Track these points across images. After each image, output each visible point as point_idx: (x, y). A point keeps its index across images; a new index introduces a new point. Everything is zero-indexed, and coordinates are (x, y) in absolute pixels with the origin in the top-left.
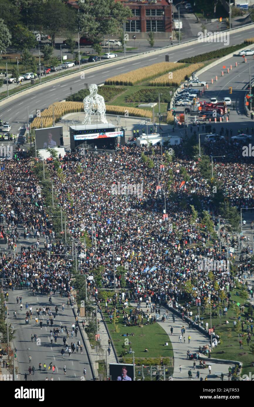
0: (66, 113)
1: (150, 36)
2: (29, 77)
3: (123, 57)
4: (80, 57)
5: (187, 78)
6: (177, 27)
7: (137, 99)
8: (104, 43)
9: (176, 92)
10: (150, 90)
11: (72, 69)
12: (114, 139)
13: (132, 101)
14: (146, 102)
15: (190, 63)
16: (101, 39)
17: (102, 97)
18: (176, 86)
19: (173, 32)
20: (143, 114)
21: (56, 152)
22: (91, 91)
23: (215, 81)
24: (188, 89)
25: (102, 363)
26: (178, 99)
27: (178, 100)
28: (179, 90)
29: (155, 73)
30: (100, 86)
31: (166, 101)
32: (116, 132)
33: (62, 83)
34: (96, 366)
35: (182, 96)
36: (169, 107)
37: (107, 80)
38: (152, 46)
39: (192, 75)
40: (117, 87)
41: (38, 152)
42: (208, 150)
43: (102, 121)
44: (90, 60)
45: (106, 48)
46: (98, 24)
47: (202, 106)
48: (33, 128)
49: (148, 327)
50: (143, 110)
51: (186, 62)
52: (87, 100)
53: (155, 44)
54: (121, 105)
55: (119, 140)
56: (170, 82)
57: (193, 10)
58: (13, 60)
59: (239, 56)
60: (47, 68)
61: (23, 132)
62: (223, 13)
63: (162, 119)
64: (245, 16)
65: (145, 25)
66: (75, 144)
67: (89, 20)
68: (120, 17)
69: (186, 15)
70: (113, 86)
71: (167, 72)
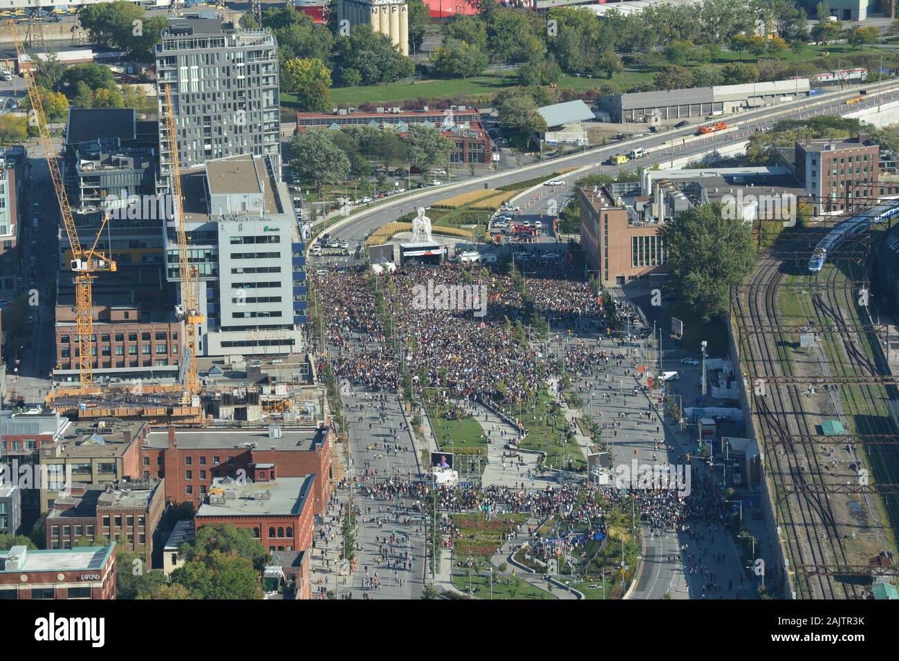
0: (397, 232)
1: (471, 166)
2: (365, 201)
3: (448, 184)
4: (410, 184)
5: (503, 204)
6: (495, 159)
7: (458, 221)
8: (431, 172)
9: (494, 216)
10: (471, 214)
11: (403, 193)
12: (438, 256)
13: (455, 223)
14: (468, 224)
15: (507, 190)
16: (428, 168)
17: (428, 219)
18: (494, 210)
19: (492, 164)
20: (465, 235)
21: (387, 266)
22: (419, 213)
23: (527, 206)
24: (504, 214)
25: (425, 452)
26: (495, 221)
28: (496, 214)
29: (476, 198)
30: (427, 209)
31: (485, 224)
32: (440, 250)
33: (394, 206)
34: (420, 454)
35: (499, 219)
36: (487, 228)
37: (434, 204)
38: (473, 175)
39: (508, 201)
40: (442, 210)
41: (371, 266)
42: (520, 266)
43: (429, 240)
44: (419, 187)
45: (432, 176)
46: (425, 156)
47: (516, 228)
48: (369, 245)
49: (465, 422)
50: (464, 231)
51: (503, 190)
52: (415, 221)
53: (475, 174)
54: (445, 226)
55: (443, 258)
56: (489, 206)
57: (509, 145)
58: (352, 186)
59: (549, 185)
60: (381, 193)
61: (359, 248)
62: (535, 148)
63: (481, 239)
64: (554, 151)
65: (467, 157)
66: (405, 260)
67: (418, 152)
68: (445, 150)
69: (503, 149)
70: (438, 209)
71: (486, 198)
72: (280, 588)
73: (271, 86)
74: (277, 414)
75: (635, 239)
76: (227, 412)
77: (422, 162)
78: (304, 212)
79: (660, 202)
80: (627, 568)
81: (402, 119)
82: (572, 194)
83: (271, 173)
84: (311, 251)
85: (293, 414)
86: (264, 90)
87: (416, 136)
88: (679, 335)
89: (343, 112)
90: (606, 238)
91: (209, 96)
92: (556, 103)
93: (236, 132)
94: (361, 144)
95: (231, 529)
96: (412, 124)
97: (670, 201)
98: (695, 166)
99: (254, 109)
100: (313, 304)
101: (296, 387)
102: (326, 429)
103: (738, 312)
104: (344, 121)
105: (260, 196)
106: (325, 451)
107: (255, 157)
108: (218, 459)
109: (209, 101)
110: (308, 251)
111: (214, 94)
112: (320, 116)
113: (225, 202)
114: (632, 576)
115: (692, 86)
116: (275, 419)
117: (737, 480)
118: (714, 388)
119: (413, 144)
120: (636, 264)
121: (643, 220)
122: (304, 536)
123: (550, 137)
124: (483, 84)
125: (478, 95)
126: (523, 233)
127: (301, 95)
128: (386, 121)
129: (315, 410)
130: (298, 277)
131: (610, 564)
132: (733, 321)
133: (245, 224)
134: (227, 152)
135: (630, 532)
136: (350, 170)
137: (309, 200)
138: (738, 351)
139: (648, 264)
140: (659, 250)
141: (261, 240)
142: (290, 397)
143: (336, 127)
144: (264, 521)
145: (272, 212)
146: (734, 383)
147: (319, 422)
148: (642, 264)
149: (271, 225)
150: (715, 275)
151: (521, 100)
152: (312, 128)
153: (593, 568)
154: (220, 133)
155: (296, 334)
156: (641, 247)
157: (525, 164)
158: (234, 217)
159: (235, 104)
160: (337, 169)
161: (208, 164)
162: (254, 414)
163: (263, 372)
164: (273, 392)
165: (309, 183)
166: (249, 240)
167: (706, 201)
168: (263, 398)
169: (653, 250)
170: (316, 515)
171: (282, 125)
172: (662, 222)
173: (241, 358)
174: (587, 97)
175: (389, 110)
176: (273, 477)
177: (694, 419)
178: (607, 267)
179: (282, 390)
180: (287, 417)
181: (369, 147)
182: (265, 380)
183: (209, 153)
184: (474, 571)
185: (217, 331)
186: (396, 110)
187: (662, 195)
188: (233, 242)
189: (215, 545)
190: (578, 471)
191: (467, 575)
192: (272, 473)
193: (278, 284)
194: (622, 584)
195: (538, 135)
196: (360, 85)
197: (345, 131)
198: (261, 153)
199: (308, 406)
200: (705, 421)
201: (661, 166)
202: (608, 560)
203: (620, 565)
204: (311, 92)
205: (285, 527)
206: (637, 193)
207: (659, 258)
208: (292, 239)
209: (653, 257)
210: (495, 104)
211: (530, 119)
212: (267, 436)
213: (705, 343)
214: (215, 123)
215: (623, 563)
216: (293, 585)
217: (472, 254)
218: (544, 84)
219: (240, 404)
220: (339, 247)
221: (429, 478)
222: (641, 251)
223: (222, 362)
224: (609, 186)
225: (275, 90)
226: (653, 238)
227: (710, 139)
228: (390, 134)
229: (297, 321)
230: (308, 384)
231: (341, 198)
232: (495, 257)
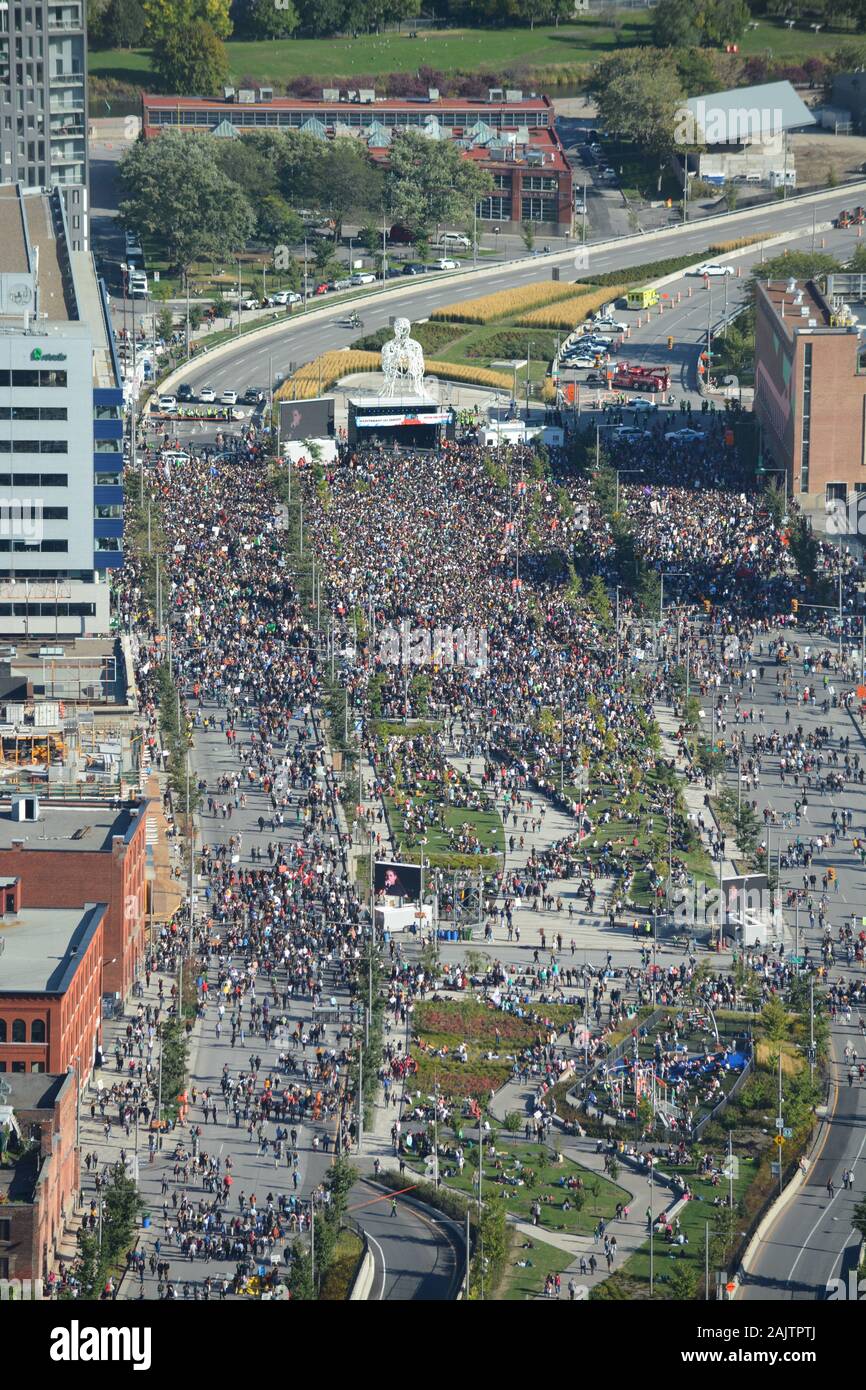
0: (347, 372)
1: (526, 229)
2: (284, 299)
3: (472, 269)
4: (385, 265)
5: (591, 315)
7: (488, 351)
8: (436, 239)
9: (567, 342)
10: (516, 335)
11: (370, 286)
12: (433, 429)
13: (479, 355)
14: (508, 357)
15: (601, 285)
16: (429, 231)
17: (418, 345)
18: (567, 328)
19: (572, 224)
20: (496, 382)
21: (319, 447)
24: (590, 337)
25: (364, 860)
26: (570, 354)
27: (570, 357)
28: (573, 337)
29: (529, 301)
30: (421, 322)
31: (545, 358)
32: (438, 414)
34: (353, 866)
35: (578, 348)
36: (550, 369)
37: (435, 313)
38: (529, 248)
39: (601, 309)
40: (454, 326)
41: (283, 447)
43: (417, 391)
44: (407, 271)
45: (439, 249)
46: (425, 202)
48: (282, 399)
50: (497, 374)
51: (593, 283)
53: (535, 246)
54: (458, 362)
55: (443, 432)
56: (557, 321)
57: (619, 183)
58: (257, 266)
59: (697, 275)
60: (320, 283)
62: (674, 190)
63: (533, 393)
64: (717, 199)
65: (519, 205)
66: (360, 435)
68: (469, 190)
69: (603, 191)
70: (445, 324)
71: (554, 301)
73: (69, 30)
74: (35, 767)
80: (789, 1133)
81: (379, 116)
82: (744, 296)
83: (59, 229)
84: (154, 408)
85: (71, 769)
86: (52, 39)
87: (405, 157)
89: (247, 96)
90: (807, 397)
94: (283, 171)
96: (399, 128)
99: (28, 82)
102: (143, 804)
104: (248, 118)
105: (28, 281)
106: (135, 852)
107: (25, 191)
112: (195, 104)
114: (802, 1151)
116: (29, 778)
119: (399, 176)
123: (709, 167)
124: (571, 43)
125: (559, 67)
127: (161, 54)
128: (342, 121)
129: (121, 761)
130: (105, 464)
136: (252, 230)
137: (159, 293)
141: (24, 378)
142: (66, 731)
143: (229, 131)
145: (52, 318)
147: (126, 789)
149: (49, 346)
151: (650, 80)
152: (174, 131)
155: (98, 592)
157: (649, 228)
160: (223, 228)
164: (29, 719)
165: (163, 257)
170: (107, 995)
174: (802, 75)
175: (352, 95)
176: (10, 908)
178: (805, 462)
179: (49, 716)
180: (58, 775)
181: (299, 178)
182: (20, 693)
186: (366, 95)
192: (11, 897)
193: (60, 480)
194: (775, 1170)
195: (682, 159)
196: (295, 36)
197: (248, 140)
198: (41, 182)
199: (106, 752)
203: (773, 1127)
205: (30, 1019)
208: (96, 381)
210: (592, 87)
215: (780, 1123)
216: (37, 1150)
217: (510, 426)
218: (709, 43)
220: (217, 401)
224: (823, 280)
225: (77, 40)
228: (349, 150)
229: (101, 562)
230: (118, 703)
231: (232, 293)
232: (560, 433)
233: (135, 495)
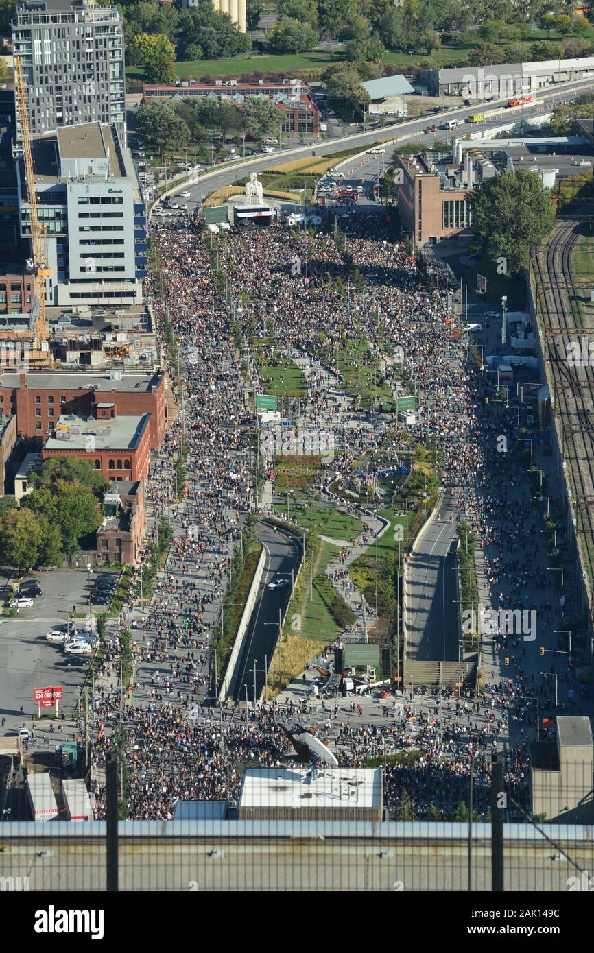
0: (231, 195)
1: (301, 135)
3: (279, 152)
4: (244, 151)
5: (329, 170)
6: (322, 129)
7: (288, 185)
8: (264, 140)
9: (320, 181)
10: (299, 179)
11: (239, 160)
12: (268, 218)
13: (284, 187)
14: (296, 188)
15: (332, 158)
16: (262, 137)
17: (260, 183)
18: (320, 176)
19: (319, 133)
20: (292, 198)
21: (222, 226)
22: (252, 178)
23: (351, 172)
24: (329, 179)
25: (251, 394)
26: (321, 186)
28: (322, 179)
29: (304, 165)
30: (260, 174)
31: (311, 188)
32: (270, 212)
33: (230, 172)
34: (246, 396)
35: (324, 184)
36: (313, 192)
37: (265, 170)
38: (302, 143)
39: (333, 168)
40: (273, 175)
41: (208, 226)
42: (342, 227)
43: (260, 202)
44: (252, 154)
45: (265, 144)
46: (259, 125)
47: (339, 192)
48: (205, 207)
50: (292, 194)
51: (329, 157)
52: (248, 184)
53: (305, 142)
54: (276, 190)
55: (272, 219)
56: (315, 172)
57: (336, 116)
58: (192, 152)
59: (371, 153)
60: (218, 159)
61: (197, 209)
62: (359, 119)
63: (307, 201)
64: (376, 122)
65: (297, 127)
66: (237, 219)
67: (252, 122)
68: (277, 120)
69: (330, 119)
70: (270, 175)
71: (313, 164)
72: (118, 513)
73: (117, 59)
74: (118, 359)
75: (446, 203)
76: (72, 356)
77: (256, 131)
78: (148, 176)
79: (469, 170)
80: (428, 498)
81: (239, 91)
82: (391, 161)
83: (116, 140)
84: (154, 211)
85: (133, 359)
86: (111, 63)
87: (250, 107)
88: (483, 291)
89: (185, 84)
90: (420, 202)
91: (60, 68)
92: (379, 78)
93: (85, 102)
94: (201, 114)
95: (74, 461)
96: (247, 96)
97: (478, 169)
98: (503, 135)
99: (102, 81)
100: (153, 260)
101: (135, 335)
102: (162, 373)
103: (537, 270)
104: (185, 93)
105: (105, 161)
106: (161, 393)
107: (102, 124)
108: (64, 398)
109: (61, 72)
110: (151, 212)
111: (65, 66)
112: (163, 88)
113: (73, 166)
114: (433, 505)
115: (504, 63)
116: (116, 363)
117: (530, 419)
118: (513, 339)
119: (248, 115)
120: (447, 226)
121: (454, 186)
122: (141, 468)
123: (373, 109)
124: (313, 60)
125: (309, 70)
126: (347, 198)
127: (148, 68)
128: (224, 93)
129: (152, 355)
130: (139, 235)
131: (413, 495)
132: (532, 278)
133: (92, 186)
134: (77, 120)
135: (433, 467)
136: (190, 138)
137: (153, 165)
138: (535, 305)
139: (457, 226)
140: (468, 214)
141: (106, 201)
142: (130, 344)
143: (178, 98)
144: (104, 454)
145: (116, 176)
146: (531, 335)
147: (155, 367)
148: (452, 226)
149: (115, 187)
150: (516, 236)
151: (347, 74)
152: (156, 99)
153: (399, 498)
154: (71, 102)
155: (137, 287)
156: (451, 210)
157: (350, 134)
158: (82, 180)
159: (84, 76)
160: (178, 137)
161: (59, 130)
162: (98, 358)
163: (106, 320)
164: (115, 339)
165: (153, 149)
166: (95, 201)
167: (511, 168)
168: (105, 344)
169: (462, 213)
170: (152, 450)
171: (127, 96)
172: (471, 187)
173: (87, 308)
174: (407, 72)
175: (227, 82)
176: (113, 416)
177: (494, 366)
178: (420, 229)
179: (122, 338)
180: (127, 361)
181: (208, 116)
182: (109, 329)
183: (60, 120)
184: (292, 500)
185: (66, 283)
186: (233, 82)
187: (471, 162)
188: (80, 203)
189: (59, 475)
190: (388, 412)
191: (286, 504)
192: (112, 411)
193: (121, 242)
194: (424, 512)
195: (361, 106)
196: (202, 59)
197: (185, 102)
198: (108, 121)
199: (146, 352)
200: (503, 368)
201: (473, 136)
202: (412, 491)
203: (422, 496)
204: (157, 66)
205: (123, 460)
206: (449, 161)
207: (468, 220)
208: (134, 201)
209: (462, 219)
210: (324, 77)
211: (356, 93)
212: (109, 378)
213: (505, 298)
214: (66, 93)
215: (425, 494)
216: (130, 511)
217: (299, 215)
218: (369, 60)
219: (84, 349)
220: (179, 208)
221: (255, 418)
222: (451, 214)
223: (70, 312)
224: (424, 154)
225: (121, 63)
226: (462, 202)
227: (517, 111)
228: (227, 104)
229: (139, 275)
230: (147, 332)
231: (182, 164)
232: (320, 219)
233: (149, 247)
